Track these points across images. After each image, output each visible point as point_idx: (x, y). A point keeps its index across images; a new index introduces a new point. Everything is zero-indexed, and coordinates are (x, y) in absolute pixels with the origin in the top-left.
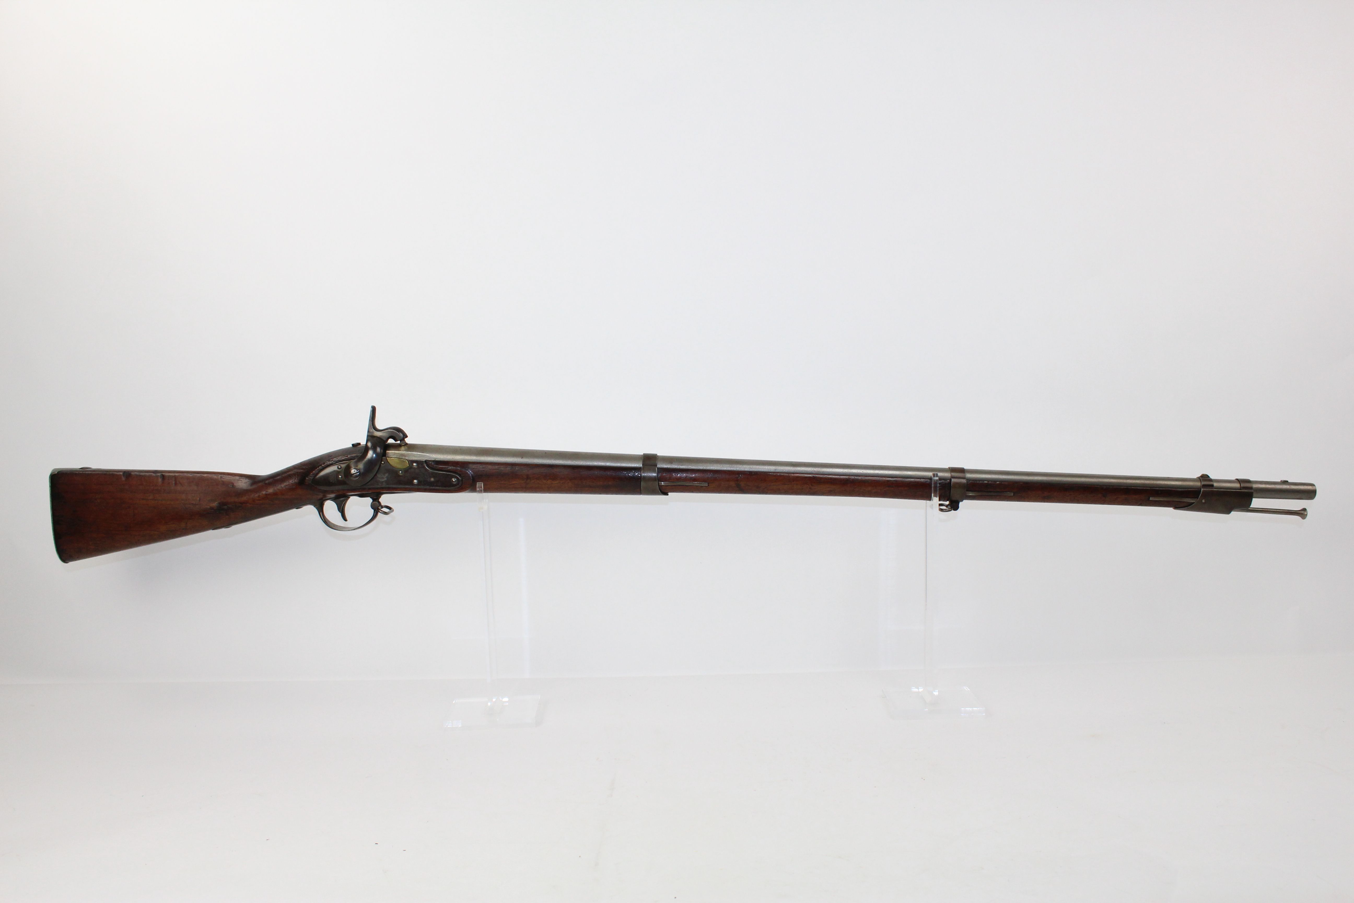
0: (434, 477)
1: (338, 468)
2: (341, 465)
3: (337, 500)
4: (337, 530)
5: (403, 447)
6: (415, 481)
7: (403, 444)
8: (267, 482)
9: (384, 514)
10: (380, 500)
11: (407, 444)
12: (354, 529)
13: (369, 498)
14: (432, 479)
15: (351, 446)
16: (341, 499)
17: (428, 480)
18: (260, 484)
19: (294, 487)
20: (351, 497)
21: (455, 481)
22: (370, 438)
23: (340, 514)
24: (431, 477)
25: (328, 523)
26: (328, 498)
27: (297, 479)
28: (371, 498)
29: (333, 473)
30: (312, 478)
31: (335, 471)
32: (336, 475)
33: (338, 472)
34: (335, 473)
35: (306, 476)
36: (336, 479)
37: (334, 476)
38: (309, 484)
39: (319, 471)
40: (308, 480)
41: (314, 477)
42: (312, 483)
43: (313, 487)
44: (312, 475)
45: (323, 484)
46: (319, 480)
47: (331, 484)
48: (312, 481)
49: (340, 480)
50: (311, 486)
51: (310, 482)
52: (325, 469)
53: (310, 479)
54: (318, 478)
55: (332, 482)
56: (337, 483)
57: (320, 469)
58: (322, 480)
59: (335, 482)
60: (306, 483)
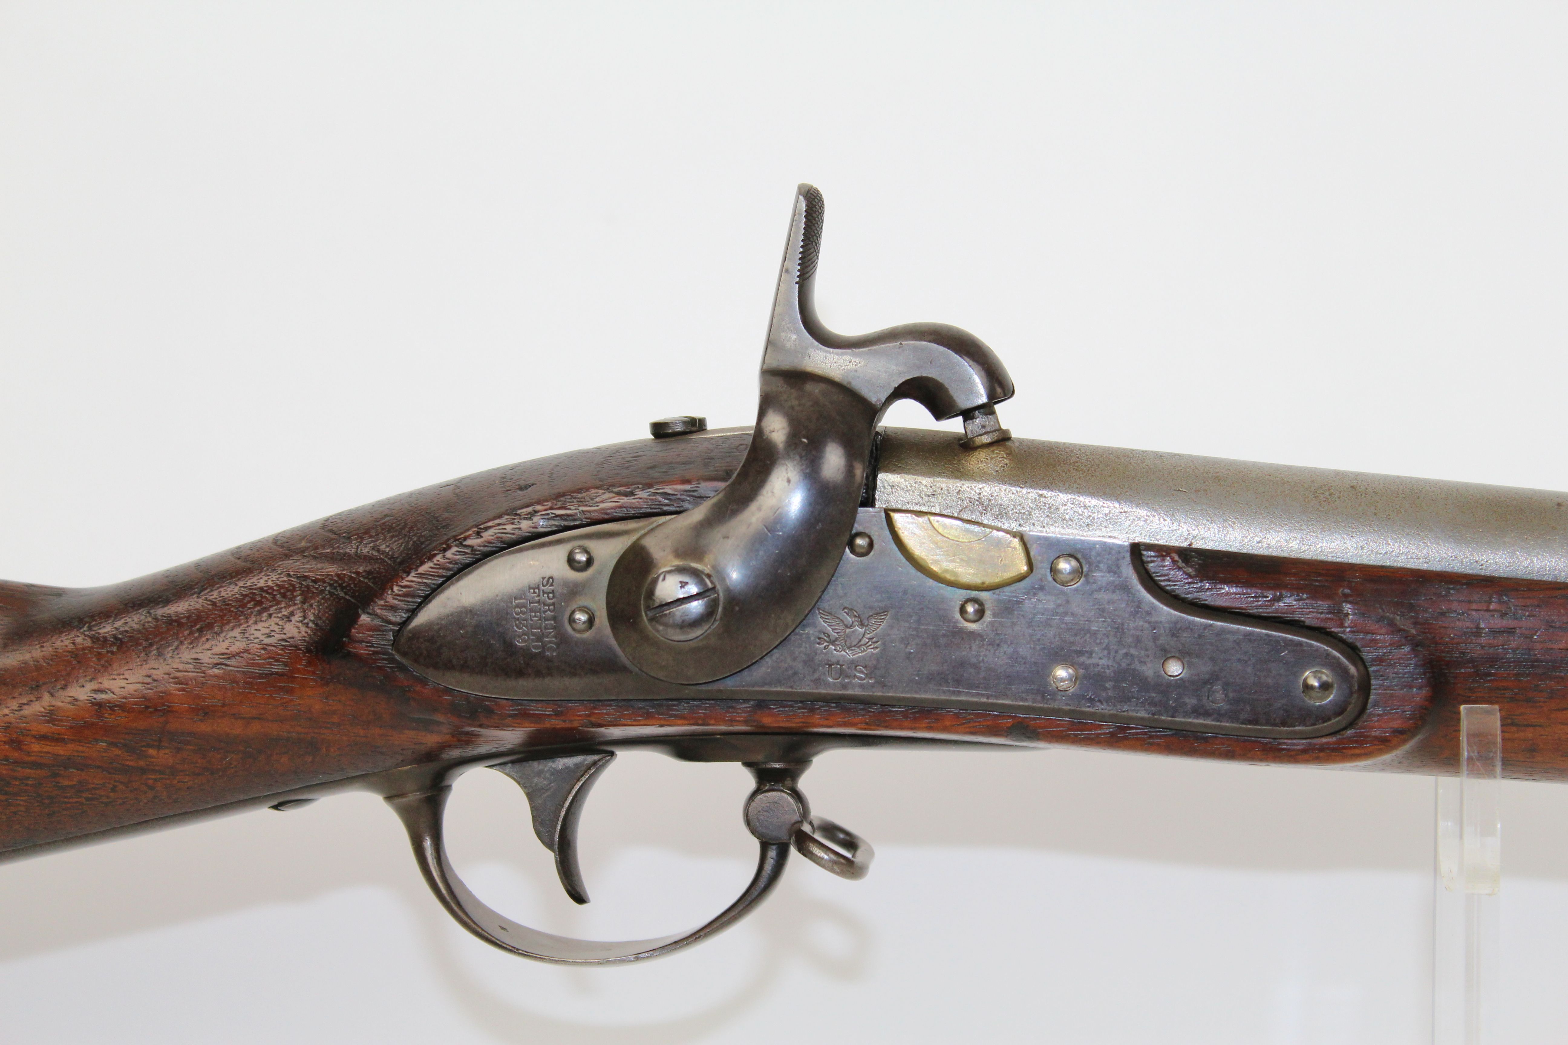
0: (1182, 655)
1: (571, 561)
2: (592, 545)
3: (536, 766)
4: (526, 955)
5: (982, 455)
6: (1061, 673)
7: (986, 439)
8: (107, 629)
9: (842, 873)
10: (805, 783)
11: (1003, 439)
12: (638, 957)
13: (738, 765)
14: (1175, 669)
15: (647, 435)
16: (562, 763)
17: (1148, 670)
18: (64, 642)
19: (278, 668)
20: (624, 757)
21: (1325, 687)
22: (779, 385)
23: (549, 857)
24: (1166, 655)
25: (469, 909)
26: (483, 750)
27: (297, 617)
28: (747, 764)
29: (534, 593)
30: (393, 619)
31: (545, 580)
32: (550, 605)
33: (571, 585)
34: (545, 591)
35: (359, 604)
36: (546, 629)
37: (535, 613)
38: (367, 652)
39: (442, 576)
40: (368, 631)
41: (405, 613)
42: (389, 652)
43: (397, 673)
44: (394, 599)
45: (466, 662)
46: (441, 636)
47: (509, 660)
48: (391, 633)
49: (575, 639)
50: (381, 666)
51: (375, 645)
52: (486, 563)
53: (383, 626)
54: (438, 624)
55: (525, 648)
56: (551, 661)
57: (451, 566)
58: (462, 637)
59: (535, 647)
60: (355, 648)
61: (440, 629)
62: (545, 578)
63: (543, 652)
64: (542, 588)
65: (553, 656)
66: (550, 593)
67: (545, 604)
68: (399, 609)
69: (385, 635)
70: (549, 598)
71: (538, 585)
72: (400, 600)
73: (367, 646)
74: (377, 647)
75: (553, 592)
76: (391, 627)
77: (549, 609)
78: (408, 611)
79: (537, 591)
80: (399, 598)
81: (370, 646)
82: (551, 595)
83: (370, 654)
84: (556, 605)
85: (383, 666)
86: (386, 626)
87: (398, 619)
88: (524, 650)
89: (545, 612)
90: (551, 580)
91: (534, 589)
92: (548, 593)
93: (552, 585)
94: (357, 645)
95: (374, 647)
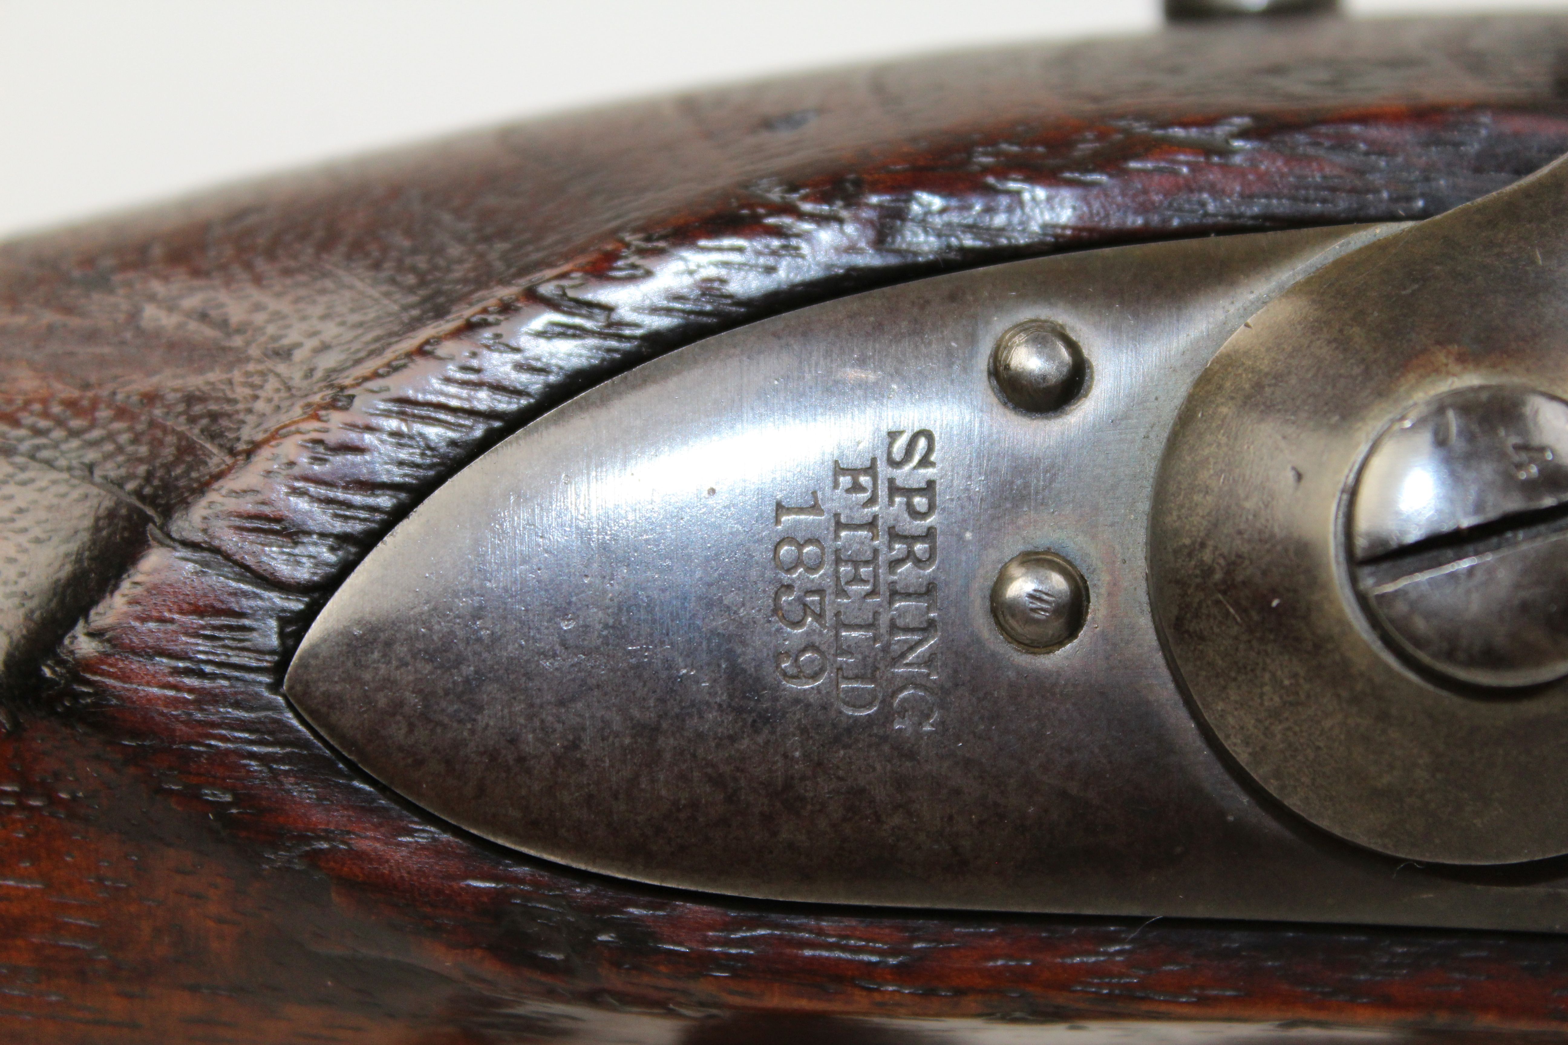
1: (1005, 373)
29: (856, 487)
30: (284, 569)
31: (901, 443)
32: (916, 538)
33: (1004, 466)
34: (899, 482)
35: (150, 512)
36: (894, 627)
37: (856, 564)
38: (171, 693)
39: (490, 415)
40: (182, 612)
41: (332, 549)
42: (258, 695)
43: (289, 783)
44: (295, 491)
45: (575, 745)
46: (479, 640)
47: (745, 743)
48: (273, 623)
49: (1011, 674)
50: (227, 752)
51: (208, 669)
52: (667, 373)
53: (245, 594)
54: (470, 592)
55: (812, 698)
56: (911, 755)
57: (524, 377)
58: (564, 644)
59: (856, 700)
60: (124, 677)
61: (478, 613)
62: (901, 433)
63: (887, 715)
64: (884, 470)
65: (919, 735)
66: (919, 491)
67: (894, 535)
68: (309, 533)
69: (250, 629)
70: (914, 513)
71: (874, 460)
72: (314, 499)
73: (176, 671)
74: (213, 677)
75: (929, 488)
76: (276, 599)
77: (910, 555)
78: (343, 539)
79: (864, 480)
80: (312, 489)
81: (187, 672)
82: (920, 502)
83: (187, 701)
84: (940, 540)
85: (235, 752)
86: (256, 596)
87: (304, 573)
88: (808, 705)
89: (895, 563)
90: (922, 443)
91: (854, 472)
92: (908, 492)
93: (925, 462)
94: (135, 664)
95: (202, 675)
